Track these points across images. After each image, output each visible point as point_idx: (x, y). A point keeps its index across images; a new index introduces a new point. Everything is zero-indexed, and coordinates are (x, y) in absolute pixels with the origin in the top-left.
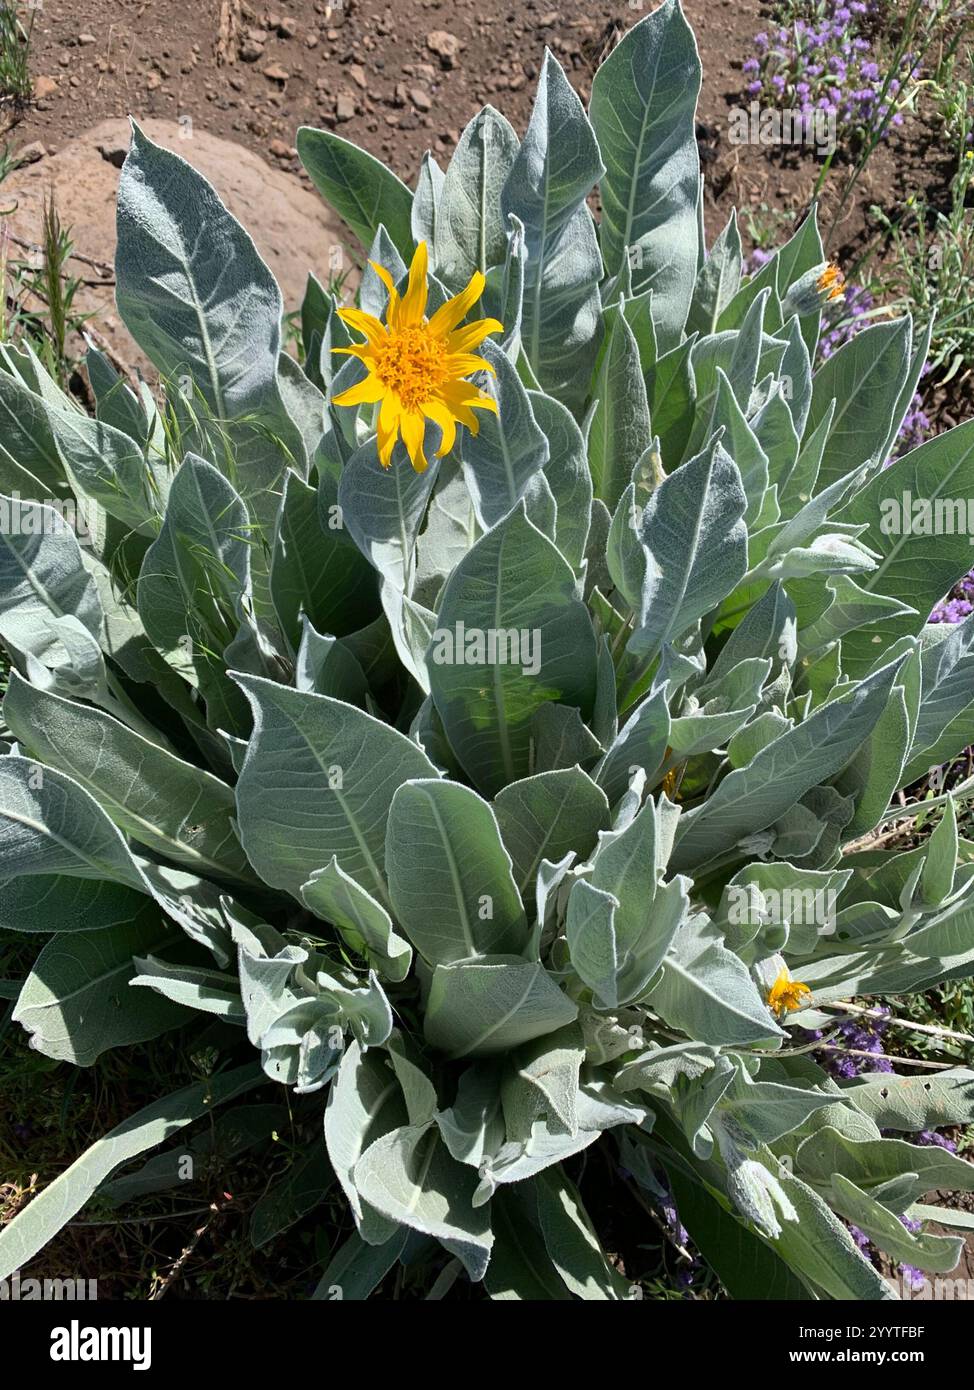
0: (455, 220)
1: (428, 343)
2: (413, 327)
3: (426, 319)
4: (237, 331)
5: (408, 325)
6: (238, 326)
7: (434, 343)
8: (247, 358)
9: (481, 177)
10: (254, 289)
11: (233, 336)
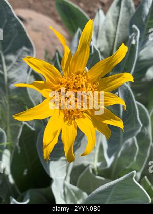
0: (107, 32)
1: (86, 83)
2: (78, 74)
3: (87, 70)
4: (17, 63)
5: (76, 71)
6: (17, 61)
7: (90, 84)
8: (19, 74)
9: (118, 18)
10: (24, 48)
11: (15, 65)
